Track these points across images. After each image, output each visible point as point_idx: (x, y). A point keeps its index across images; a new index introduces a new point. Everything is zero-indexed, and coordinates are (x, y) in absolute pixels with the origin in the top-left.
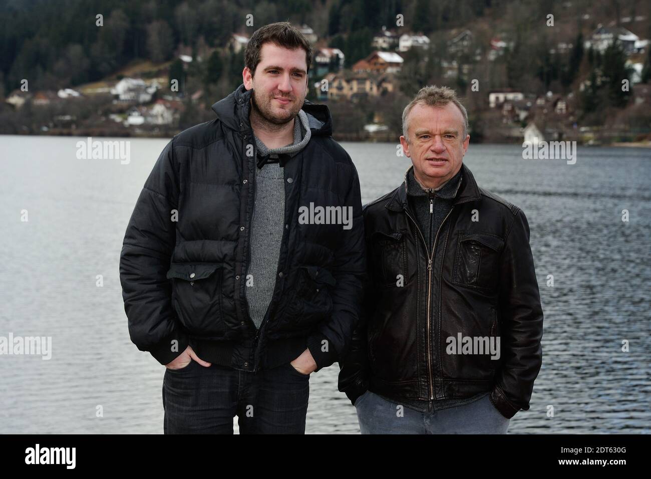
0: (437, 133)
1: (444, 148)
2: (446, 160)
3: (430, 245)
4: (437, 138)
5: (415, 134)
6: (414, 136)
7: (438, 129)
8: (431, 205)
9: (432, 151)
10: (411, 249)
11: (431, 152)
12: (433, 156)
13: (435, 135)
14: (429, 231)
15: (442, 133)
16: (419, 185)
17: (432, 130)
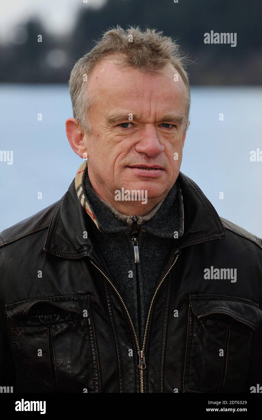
0: (151, 119)
1: (162, 148)
2: (162, 169)
3: (140, 321)
4: (150, 129)
5: (105, 120)
6: (103, 123)
7: (152, 112)
8: (136, 248)
9: (141, 153)
10: (103, 330)
11: (137, 154)
12: (141, 161)
13: (144, 123)
14: (135, 297)
15: (158, 120)
16: (111, 212)
17: (142, 114)
